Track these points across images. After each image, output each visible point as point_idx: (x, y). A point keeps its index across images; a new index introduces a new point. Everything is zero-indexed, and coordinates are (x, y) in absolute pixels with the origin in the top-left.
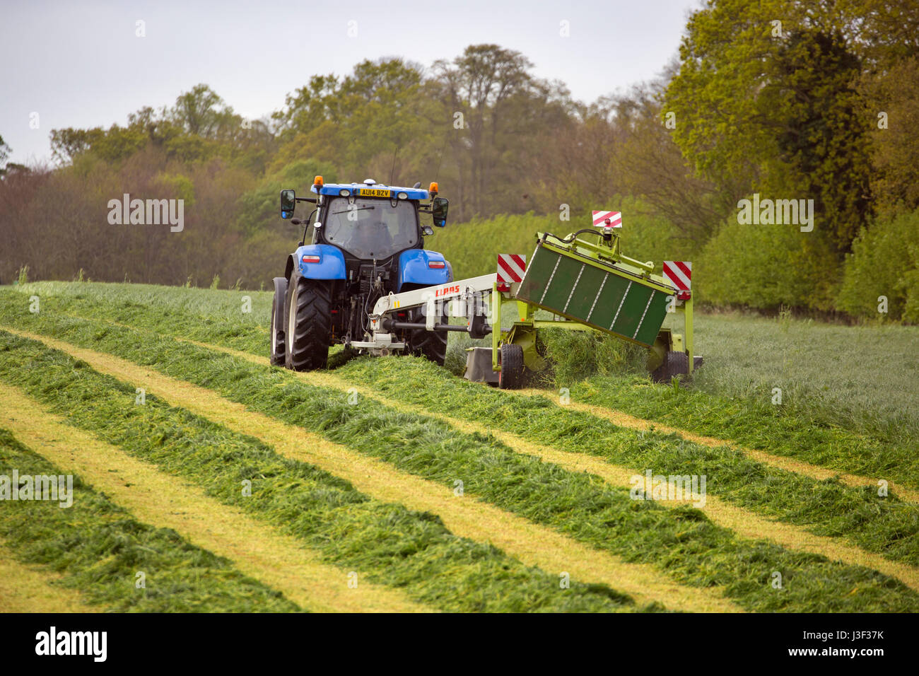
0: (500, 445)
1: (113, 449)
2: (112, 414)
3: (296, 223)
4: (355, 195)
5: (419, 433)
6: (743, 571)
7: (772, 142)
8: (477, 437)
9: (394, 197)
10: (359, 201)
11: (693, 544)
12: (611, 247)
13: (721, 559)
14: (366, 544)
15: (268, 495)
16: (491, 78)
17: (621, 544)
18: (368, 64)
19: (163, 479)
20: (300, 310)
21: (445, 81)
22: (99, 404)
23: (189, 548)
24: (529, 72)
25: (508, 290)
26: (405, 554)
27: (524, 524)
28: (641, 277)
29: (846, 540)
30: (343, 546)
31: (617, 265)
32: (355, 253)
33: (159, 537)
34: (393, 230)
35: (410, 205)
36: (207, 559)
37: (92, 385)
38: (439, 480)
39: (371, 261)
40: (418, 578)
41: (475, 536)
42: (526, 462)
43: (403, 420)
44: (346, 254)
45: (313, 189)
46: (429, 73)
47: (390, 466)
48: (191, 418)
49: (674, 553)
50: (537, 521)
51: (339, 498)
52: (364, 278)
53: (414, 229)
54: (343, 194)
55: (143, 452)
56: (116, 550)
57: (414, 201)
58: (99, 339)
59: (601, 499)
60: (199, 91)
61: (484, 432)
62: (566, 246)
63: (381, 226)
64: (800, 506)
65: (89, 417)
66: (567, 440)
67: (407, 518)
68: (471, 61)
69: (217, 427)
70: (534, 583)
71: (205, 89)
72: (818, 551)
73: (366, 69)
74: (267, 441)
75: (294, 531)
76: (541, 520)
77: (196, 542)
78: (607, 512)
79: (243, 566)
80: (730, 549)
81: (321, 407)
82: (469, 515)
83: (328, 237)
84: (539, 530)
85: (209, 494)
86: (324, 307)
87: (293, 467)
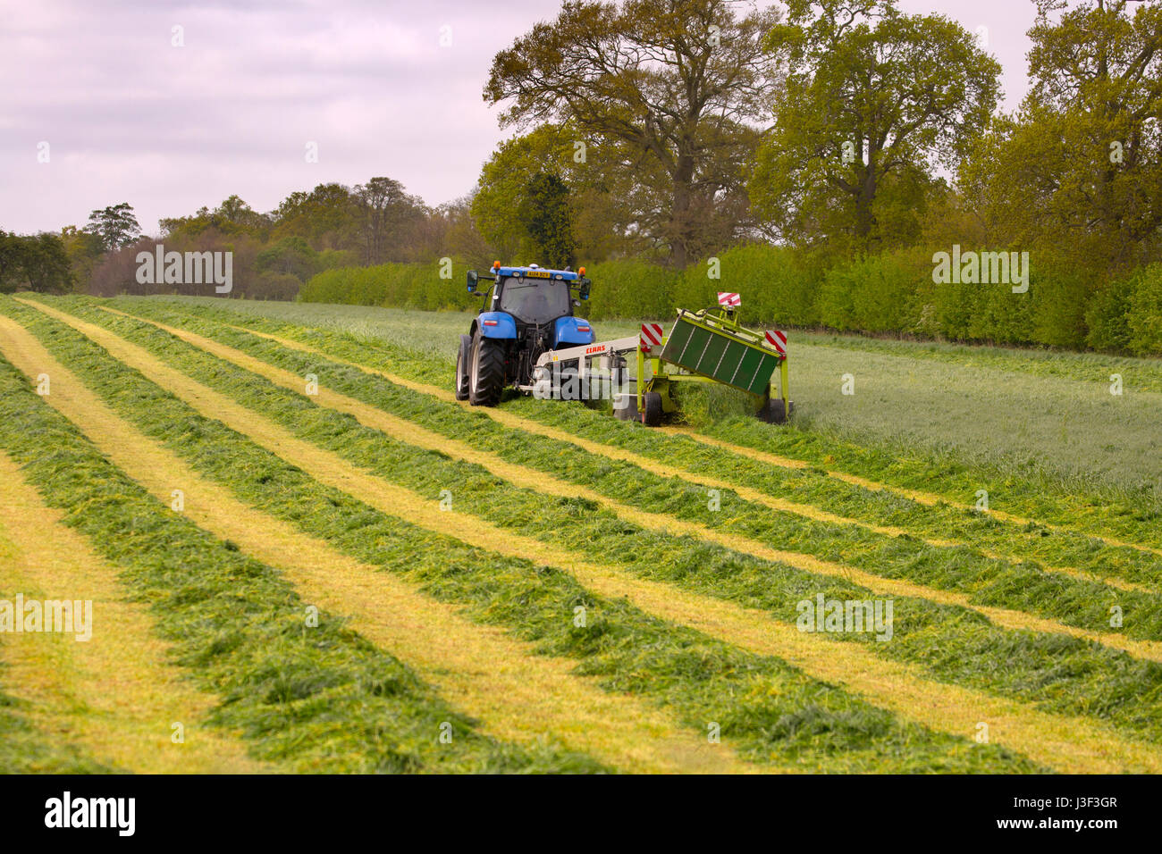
0: (386, 380)
1: (190, 379)
2: (190, 362)
3: (478, 295)
4: (523, 275)
5: (345, 373)
6: (507, 443)
7: (524, 228)
8: (375, 376)
9: (552, 278)
10: (526, 280)
11: (482, 430)
12: (733, 320)
13: (496, 437)
14: (317, 429)
15: (268, 403)
16: (384, 194)
17: (447, 430)
18: (322, 186)
19: (215, 395)
20: (482, 359)
21: (361, 195)
22: (184, 356)
23: (228, 430)
24: (403, 191)
25: (649, 351)
26: (337, 434)
27: (397, 419)
28: (755, 343)
29: (558, 428)
30: (306, 430)
31: (737, 334)
32: (523, 318)
33: (213, 424)
34: (551, 302)
35: (564, 284)
36: (237, 435)
37: (179, 347)
38: (355, 397)
39: (534, 325)
40: (343, 446)
41: (372, 425)
42: (399, 389)
43: (337, 367)
44: (516, 319)
45: (492, 270)
46: (352, 192)
47: (330, 390)
48: (229, 364)
49: (473, 435)
50: (404, 418)
51: (304, 406)
52: (529, 337)
53: (567, 301)
54: (515, 275)
55: (205, 381)
56: (192, 430)
57: (567, 281)
58: (184, 324)
59: (436, 408)
60: (233, 198)
61: (378, 373)
62: (698, 319)
63: (542, 298)
64: (536, 411)
65: (178, 363)
66: (420, 378)
67: (338, 417)
68: (374, 186)
69: (242, 369)
70: (402, 449)
71: (236, 197)
72: (544, 434)
73: (320, 189)
74: (267, 376)
75: (281, 422)
76: (407, 418)
77: (231, 427)
78: (440, 414)
79: (254, 439)
80: (501, 433)
81: (295, 360)
82: (370, 415)
83: (503, 305)
84: (405, 423)
85: (238, 403)
86: (500, 357)
87: (281, 390)
